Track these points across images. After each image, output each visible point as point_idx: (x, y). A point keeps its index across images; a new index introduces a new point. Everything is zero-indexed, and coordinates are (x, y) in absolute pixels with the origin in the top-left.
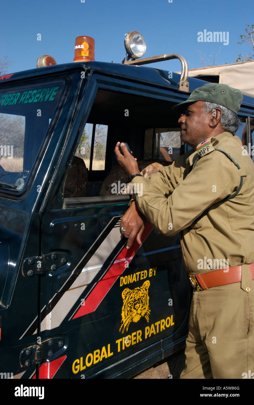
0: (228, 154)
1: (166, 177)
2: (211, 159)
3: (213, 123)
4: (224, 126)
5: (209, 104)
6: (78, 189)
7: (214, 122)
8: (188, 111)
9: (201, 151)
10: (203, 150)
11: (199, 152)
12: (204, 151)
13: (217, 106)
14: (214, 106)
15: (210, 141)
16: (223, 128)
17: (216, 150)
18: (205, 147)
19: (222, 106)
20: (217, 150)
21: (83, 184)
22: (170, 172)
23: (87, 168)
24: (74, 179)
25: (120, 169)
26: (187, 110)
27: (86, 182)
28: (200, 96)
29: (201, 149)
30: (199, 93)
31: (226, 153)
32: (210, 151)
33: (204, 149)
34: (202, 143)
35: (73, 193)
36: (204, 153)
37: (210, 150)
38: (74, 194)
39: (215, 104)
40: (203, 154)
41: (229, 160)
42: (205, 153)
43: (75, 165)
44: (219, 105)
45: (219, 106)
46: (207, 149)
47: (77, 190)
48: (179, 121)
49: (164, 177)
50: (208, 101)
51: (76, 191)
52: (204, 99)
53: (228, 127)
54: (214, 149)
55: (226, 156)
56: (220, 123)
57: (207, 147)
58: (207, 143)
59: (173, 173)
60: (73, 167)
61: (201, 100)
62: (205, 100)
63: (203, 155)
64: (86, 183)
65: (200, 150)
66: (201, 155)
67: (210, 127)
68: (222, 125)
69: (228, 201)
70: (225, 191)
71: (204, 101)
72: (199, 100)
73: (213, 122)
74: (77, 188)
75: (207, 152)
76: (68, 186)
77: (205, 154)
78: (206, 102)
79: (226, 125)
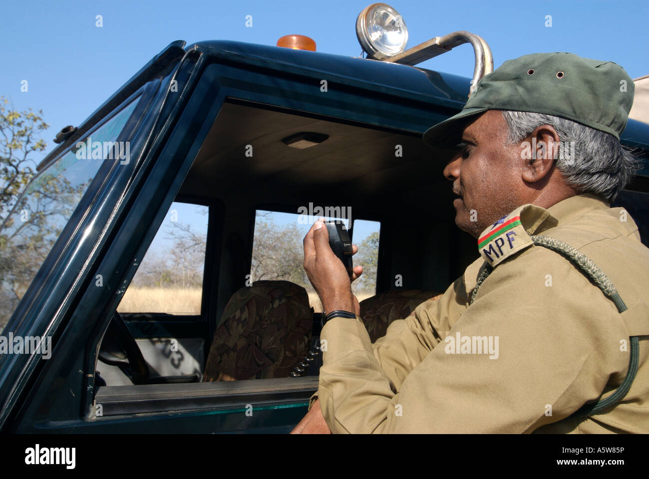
0: (579, 258)
1: (428, 328)
2: (521, 273)
3: (535, 171)
4: (572, 178)
5: (519, 117)
6: (287, 353)
7: (537, 169)
8: (466, 142)
9: (491, 247)
10: (498, 245)
11: (484, 250)
12: (499, 248)
13: (543, 120)
14: (532, 120)
15: (518, 215)
16: (570, 185)
17: (537, 244)
18: (503, 236)
19: (560, 117)
20: (543, 246)
21: (298, 342)
22: (439, 316)
23: (311, 307)
24: (279, 330)
25: (368, 310)
26: (460, 140)
27: (305, 337)
28: (492, 98)
29: (491, 243)
30: (488, 89)
31: (571, 253)
32: (516, 249)
33: (500, 242)
34: (495, 225)
35: (274, 362)
36: (499, 254)
37: (518, 245)
38: (276, 363)
39: (536, 115)
40: (498, 256)
41: (584, 280)
42: (502, 254)
43: (284, 300)
44: (548, 116)
45: (548, 119)
46: (509, 240)
47: (283, 355)
48: (446, 172)
49: (423, 328)
50: (514, 108)
51: (281, 358)
52: (504, 104)
53: (585, 180)
54: (532, 242)
55: (572, 266)
56: (559, 168)
57: (507, 235)
58: (509, 222)
59: (446, 318)
60: (280, 305)
61: (494, 107)
62: (504, 107)
63: (497, 261)
64: (306, 339)
65: (488, 245)
66: (492, 260)
67: (527, 183)
68: (564, 174)
69: (589, 420)
70: (571, 386)
71: (504, 110)
72: (489, 109)
73: (534, 168)
74: (283, 350)
75: (507, 252)
76: (268, 346)
77: (502, 258)
78: (510, 113)
79: (577, 174)
